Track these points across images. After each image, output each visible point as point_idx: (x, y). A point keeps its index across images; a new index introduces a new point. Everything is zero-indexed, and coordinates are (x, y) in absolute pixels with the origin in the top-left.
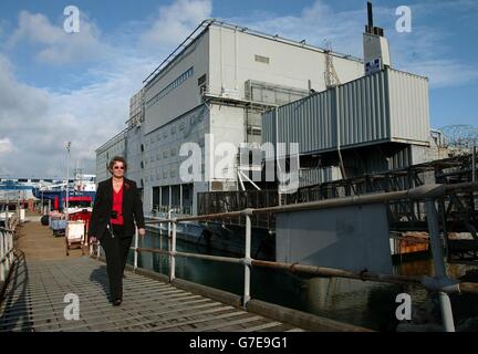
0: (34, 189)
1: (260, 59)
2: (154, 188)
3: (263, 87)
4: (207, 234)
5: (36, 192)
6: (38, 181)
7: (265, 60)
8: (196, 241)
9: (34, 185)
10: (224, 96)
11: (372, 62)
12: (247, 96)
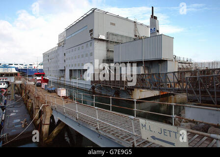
0: (16, 68)
1: (112, 24)
2: (70, 70)
3: (113, 34)
4: (93, 88)
5: (17, 69)
6: (17, 65)
7: (114, 24)
8: (89, 90)
9: (16, 66)
10: (99, 38)
11: (153, 29)
12: (107, 38)
